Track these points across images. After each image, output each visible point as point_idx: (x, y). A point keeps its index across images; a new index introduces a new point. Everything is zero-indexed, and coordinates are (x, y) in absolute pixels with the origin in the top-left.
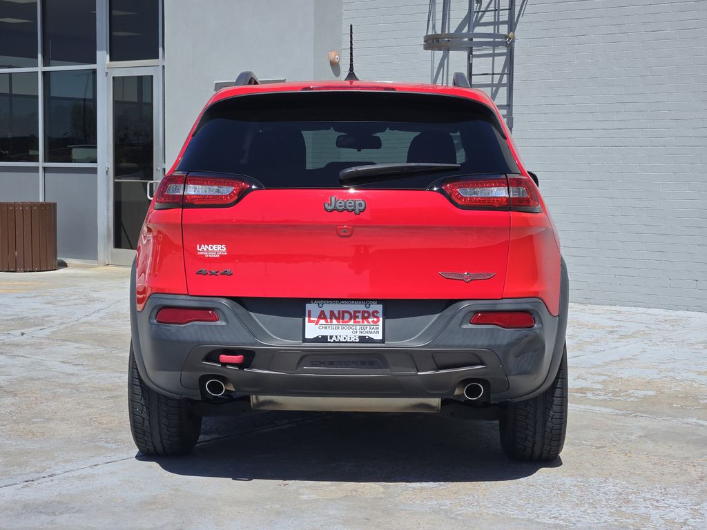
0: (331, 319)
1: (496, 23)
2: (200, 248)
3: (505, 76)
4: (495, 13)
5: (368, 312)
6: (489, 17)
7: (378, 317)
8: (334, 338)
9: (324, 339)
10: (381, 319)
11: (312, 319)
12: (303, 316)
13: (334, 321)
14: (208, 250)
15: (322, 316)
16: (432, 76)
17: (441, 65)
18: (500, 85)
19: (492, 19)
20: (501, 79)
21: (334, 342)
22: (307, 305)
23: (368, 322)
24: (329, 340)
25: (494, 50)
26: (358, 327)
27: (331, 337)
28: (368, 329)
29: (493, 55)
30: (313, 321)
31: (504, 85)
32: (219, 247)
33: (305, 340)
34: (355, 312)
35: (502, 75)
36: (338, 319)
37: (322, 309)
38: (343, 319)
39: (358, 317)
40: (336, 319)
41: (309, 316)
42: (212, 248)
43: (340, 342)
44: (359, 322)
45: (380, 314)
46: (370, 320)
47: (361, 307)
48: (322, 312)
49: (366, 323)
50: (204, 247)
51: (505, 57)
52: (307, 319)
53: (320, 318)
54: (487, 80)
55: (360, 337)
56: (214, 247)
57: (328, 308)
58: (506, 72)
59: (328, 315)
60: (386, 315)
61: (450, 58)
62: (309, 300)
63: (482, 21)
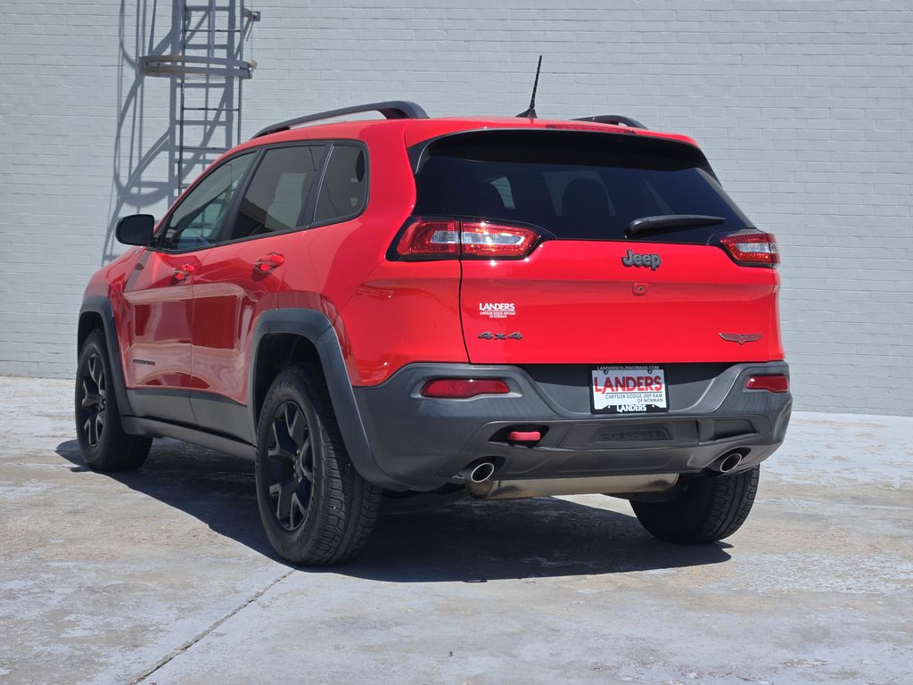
0: (617, 386)
1: (210, 47)
2: (483, 307)
3: (224, 113)
4: (209, 35)
5: (650, 378)
6: (200, 38)
7: (659, 384)
8: (623, 408)
9: (612, 409)
10: (663, 385)
11: (599, 387)
12: (590, 383)
13: (620, 389)
14: (493, 309)
15: (608, 384)
16: (119, 106)
17: (133, 93)
18: (216, 123)
19: (204, 41)
20: (218, 116)
21: (624, 412)
22: (594, 372)
23: (652, 389)
24: (618, 410)
25: (208, 80)
26: (643, 395)
27: (620, 407)
28: (652, 397)
29: (207, 86)
30: (600, 390)
31: (222, 124)
32: (507, 306)
33: (594, 411)
34: (639, 378)
35: (219, 111)
36: (623, 386)
37: (607, 376)
38: (628, 386)
39: (641, 384)
40: (621, 386)
41: (596, 385)
42: (498, 307)
43: (628, 412)
44: (643, 389)
45: (662, 380)
46: (653, 387)
47: (643, 373)
48: (608, 380)
49: (649, 390)
50: (488, 307)
51: (223, 89)
52: (594, 387)
53: (606, 386)
54: (200, 116)
55: (647, 406)
56: (501, 306)
57: (614, 374)
58: (225, 107)
59: (613, 383)
60: (667, 382)
61: (145, 85)
62: (595, 367)
63: (191, 42)
